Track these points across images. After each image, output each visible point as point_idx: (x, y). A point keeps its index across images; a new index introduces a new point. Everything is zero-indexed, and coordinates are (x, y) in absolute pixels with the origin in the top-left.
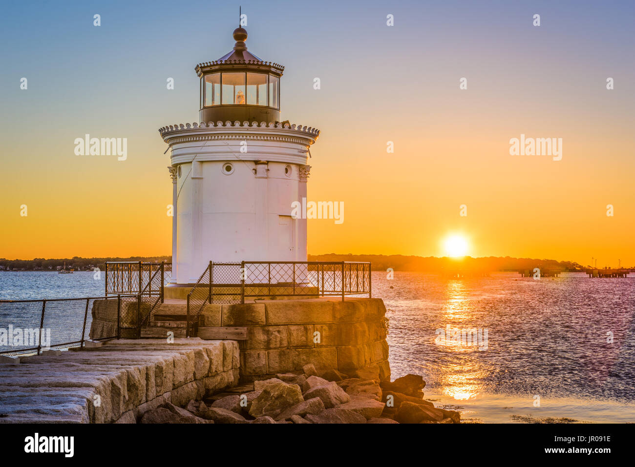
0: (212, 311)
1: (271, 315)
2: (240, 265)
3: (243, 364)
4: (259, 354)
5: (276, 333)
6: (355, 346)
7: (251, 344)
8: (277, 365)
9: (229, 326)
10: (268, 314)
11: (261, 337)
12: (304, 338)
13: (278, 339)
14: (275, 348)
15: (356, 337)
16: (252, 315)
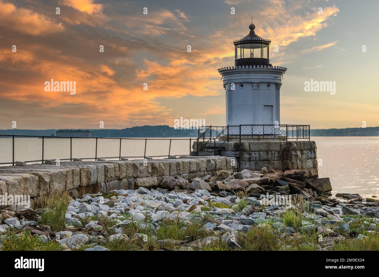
0: (228, 145)
1: (251, 147)
2: (239, 126)
3: (239, 167)
4: (246, 163)
5: (254, 155)
6: (290, 161)
7: (242, 159)
8: (254, 168)
9: (234, 151)
10: (250, 146)
11: (246, 156)
12: (266, 157)
13: (254, 157)
14: (253, 161)
15: (291, 157)
16: (242, 147)
